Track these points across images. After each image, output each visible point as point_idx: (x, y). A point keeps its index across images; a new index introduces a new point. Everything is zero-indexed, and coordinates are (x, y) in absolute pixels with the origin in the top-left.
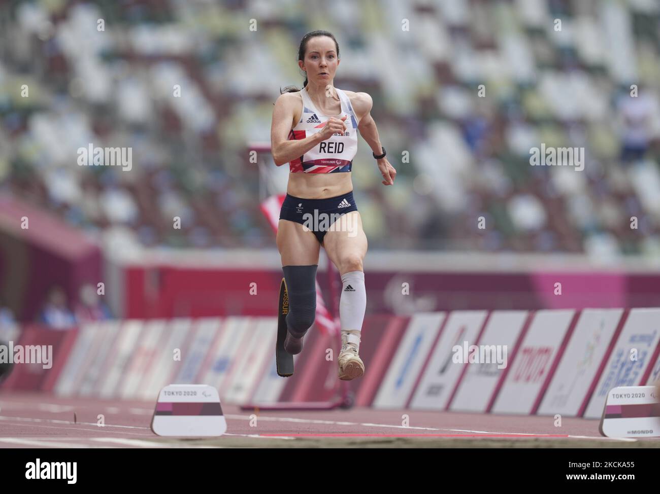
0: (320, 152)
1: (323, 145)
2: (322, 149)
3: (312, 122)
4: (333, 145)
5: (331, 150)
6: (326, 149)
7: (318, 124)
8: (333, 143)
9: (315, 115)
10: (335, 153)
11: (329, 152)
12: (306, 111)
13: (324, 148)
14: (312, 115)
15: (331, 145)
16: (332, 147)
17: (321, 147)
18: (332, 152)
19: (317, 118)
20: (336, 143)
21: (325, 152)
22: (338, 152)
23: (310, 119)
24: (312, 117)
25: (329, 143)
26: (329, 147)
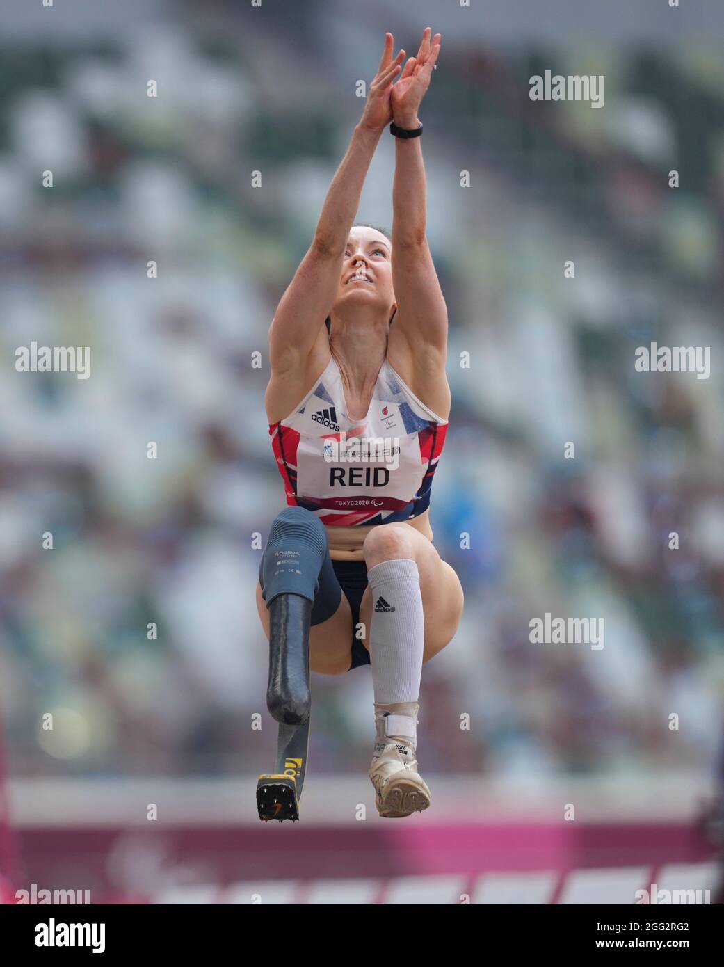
0: (332, 484)
1: (338, 473)
2: (336, 481)
3: (322, 422)
4: (364, 473)
5: (355, 480)
6: (346, 479)
7: (333, 432)
8: (362, 469)
9: (333, 410)
10: (368, 484)
11: (351, 484)
12: (321, 393)
13: (340, 478)
14: (328, 406)
15: (355, 473)
16: (360, 476)
17: (333, 477)
18: (361, 484)
19: (334, 419)
20: (368, 470)
21: (343, 484)
22: (376, 484)
23: (319, 413)
24: (326, 412)
25: (352, 470)
26: (352, 476)
